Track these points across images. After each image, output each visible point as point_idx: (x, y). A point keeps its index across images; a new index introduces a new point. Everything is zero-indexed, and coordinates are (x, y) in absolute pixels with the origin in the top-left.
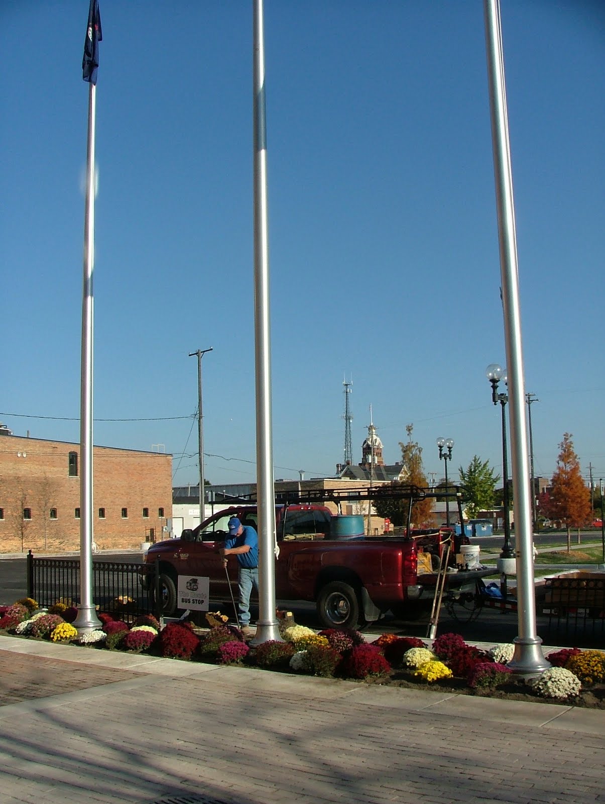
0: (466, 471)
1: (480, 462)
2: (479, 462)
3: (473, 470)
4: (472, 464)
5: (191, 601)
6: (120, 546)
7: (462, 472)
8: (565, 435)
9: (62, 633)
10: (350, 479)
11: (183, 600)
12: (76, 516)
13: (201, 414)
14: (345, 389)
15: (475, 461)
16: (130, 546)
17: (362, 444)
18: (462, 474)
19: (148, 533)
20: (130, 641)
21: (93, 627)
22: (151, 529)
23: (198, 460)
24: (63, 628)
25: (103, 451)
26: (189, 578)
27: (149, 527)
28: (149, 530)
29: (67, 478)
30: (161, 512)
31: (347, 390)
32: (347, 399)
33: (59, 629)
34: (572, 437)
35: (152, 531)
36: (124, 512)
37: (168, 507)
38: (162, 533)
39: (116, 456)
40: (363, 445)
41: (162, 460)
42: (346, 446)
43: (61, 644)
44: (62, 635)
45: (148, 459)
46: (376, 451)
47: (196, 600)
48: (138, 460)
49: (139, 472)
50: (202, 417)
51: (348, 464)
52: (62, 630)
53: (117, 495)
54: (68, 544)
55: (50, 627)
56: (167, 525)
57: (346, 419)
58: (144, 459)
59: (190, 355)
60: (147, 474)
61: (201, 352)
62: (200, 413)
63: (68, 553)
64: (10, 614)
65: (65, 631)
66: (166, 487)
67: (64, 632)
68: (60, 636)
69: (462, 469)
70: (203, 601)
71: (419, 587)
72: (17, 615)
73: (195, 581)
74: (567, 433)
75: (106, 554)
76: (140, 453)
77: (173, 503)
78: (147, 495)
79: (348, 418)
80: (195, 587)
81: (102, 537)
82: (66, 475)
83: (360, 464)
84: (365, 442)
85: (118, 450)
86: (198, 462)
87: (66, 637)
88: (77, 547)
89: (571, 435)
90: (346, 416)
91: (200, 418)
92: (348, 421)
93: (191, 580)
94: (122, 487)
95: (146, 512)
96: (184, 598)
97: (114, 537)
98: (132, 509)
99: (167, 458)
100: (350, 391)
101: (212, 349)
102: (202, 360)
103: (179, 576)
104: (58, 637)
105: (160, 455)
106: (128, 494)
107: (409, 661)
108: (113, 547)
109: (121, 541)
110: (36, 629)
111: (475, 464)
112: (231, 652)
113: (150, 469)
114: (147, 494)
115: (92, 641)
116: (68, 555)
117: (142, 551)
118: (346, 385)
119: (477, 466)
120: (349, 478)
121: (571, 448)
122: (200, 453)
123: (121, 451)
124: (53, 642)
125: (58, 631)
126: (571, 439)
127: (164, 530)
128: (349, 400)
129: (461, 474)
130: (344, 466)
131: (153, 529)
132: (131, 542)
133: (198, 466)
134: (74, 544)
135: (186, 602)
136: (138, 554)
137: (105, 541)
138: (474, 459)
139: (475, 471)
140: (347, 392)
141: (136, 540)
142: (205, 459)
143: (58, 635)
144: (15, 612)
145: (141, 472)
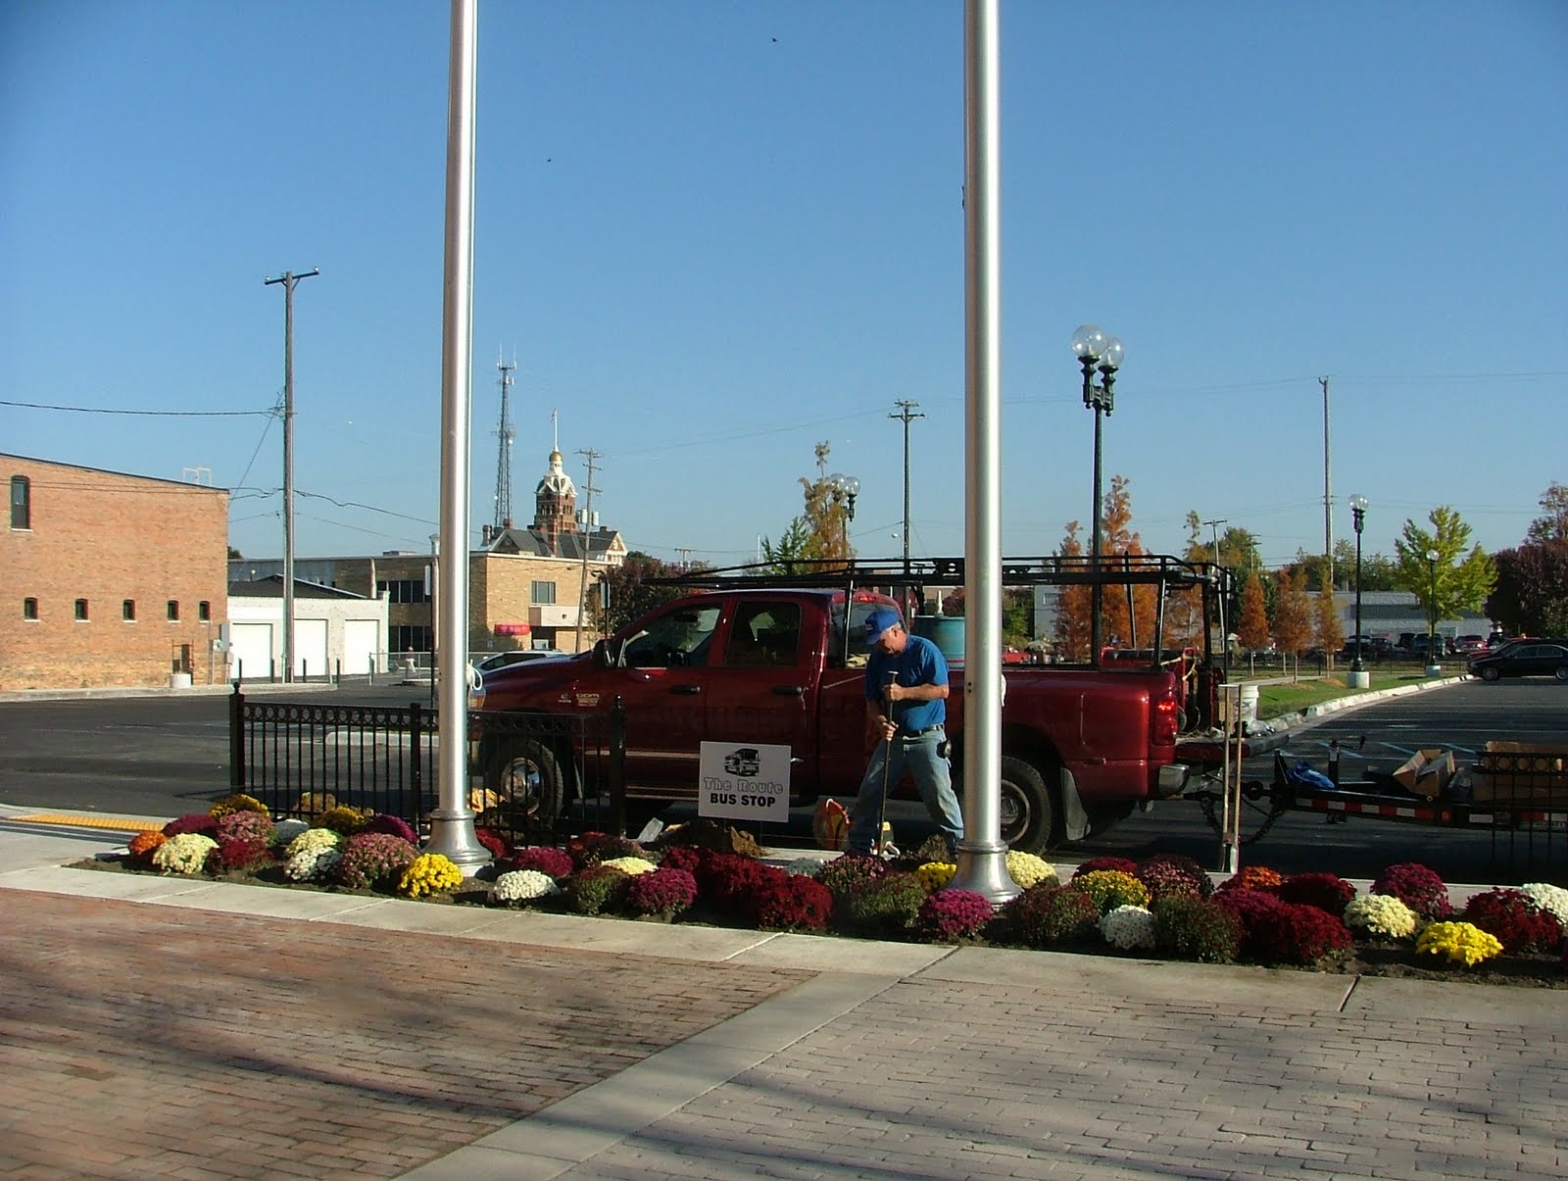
0: (775, 546)
1: (805, 531)
2: (801, 531)
3: (789, 545)
4: (789, 534)
5: (739, 799)
6: (120, 681)
7: (768, 549)
8: (1113, 480)
9: (433, 878)
10: (536, 555)
11: (714, 798)
12: (26, 614)
13: (291, 408)
14: (501, 378)
15: (794, 528)
16: (140, 681)
17: (536, 487)
18: (769, 553)
19: (178, 654)
20: (648, 894)
21: (473, 862)
22: (183, 646)
23: (282, 502)
24: (430, 865)
25: (86, 477)
26: (733, 748)
27: (180, 641)
28: (180, 648)
29: (8, 531)
30: (205, 610)
31: (504, 378)
32: (504, 397)
33: (425, 869)
34: (1128, 484)
35: (186, 648)
36: (129, 609)
37: (218, 599)
38: (211, 653)
39: (112, 488)
40: (538, 490)
41: (206, 500)
42: (499, 490)
43: (429, 902)
44: (434, 882)
45: (180, 499)
46: (563, 502)
47: (753, 798)
48: (157, 499)
49: (160, 523)
50: (291, 414)
51: (507, 524)
52: (433, 872)
53: (114, 572)
54: (8, 674)
55: (390, 862)
56: (220, 638)
57: (502, 438)
58: (171, 499)
59: (267, 283)
60: (178, 528)
61: (294, 278)
62: (288, 406)
63: (19, 695)
64: (234, 832)
65: (439, 873)
66: (214, 558)
67: (436, 876)
68: (429, 884)
69: (768, 543)
70: (771, 801)
71: (1183, 768)
72: (251, 835)
73: (750, 755)
74: (1118, 477)
75: (100, 697)
76: (161, 484)
77: (230, 594)
78: (176, 575)
79: (504, 436)
80: (751, 768)
81: (81, 661)
82: (5, 526)
83: (529, 527)
84: (542, 483)
85: (117, 477)
86: (282, 508)
87: (443, 887)
88: (27, 682)
89: (1126, 481)
90: (501, 431)
91: (288, 415)
92: (504, 441)
93: (738, 752)
94: (126, 555)
95: (173, 610)
96: (718, 793)
97: (107, 662)
98: (145, 602)
99: (219, 496)
100: (510, 381)
101: (316, 273)
102: (294, 296)
103: (702, 742)
104: (422, 888)
105: (205, 491)
106: (136, 570)
107: (1373, 924)
108: (106, 682)
109: (122, 669)
110: (355, 869)
111: (795, 534)
112: (961, 915)
113: (183, 519)
114: (176, 571)
115: (528, 895)
116: (21, 699)
117: (175, 692)
118: (503, 369)
119: (799, 538)
120: (533, 553)
121: (1125, 507)
122: (285, 490)
123: (123, 478)
124: (410, 898)
125: (422, 874)
126: (1125, 489)
127: (215, 647)
128: (509, 398)
129: (766, 553)
130: (497, 531)
131: (188, 646)
132: (142, 672)
133: (282, 517)
134: (21, 675)
135: (725, 802)
136: (166, 697)
137: (87, 670)
138: (792, 524)
139: (793, 548)
140: (504, 383)
141: (152, 667)
142: (295, 501)
143: (423, 884)
144: (246, 828)
145: (163, 526)
